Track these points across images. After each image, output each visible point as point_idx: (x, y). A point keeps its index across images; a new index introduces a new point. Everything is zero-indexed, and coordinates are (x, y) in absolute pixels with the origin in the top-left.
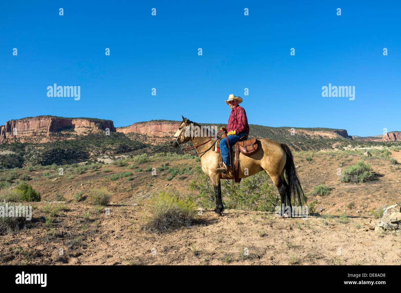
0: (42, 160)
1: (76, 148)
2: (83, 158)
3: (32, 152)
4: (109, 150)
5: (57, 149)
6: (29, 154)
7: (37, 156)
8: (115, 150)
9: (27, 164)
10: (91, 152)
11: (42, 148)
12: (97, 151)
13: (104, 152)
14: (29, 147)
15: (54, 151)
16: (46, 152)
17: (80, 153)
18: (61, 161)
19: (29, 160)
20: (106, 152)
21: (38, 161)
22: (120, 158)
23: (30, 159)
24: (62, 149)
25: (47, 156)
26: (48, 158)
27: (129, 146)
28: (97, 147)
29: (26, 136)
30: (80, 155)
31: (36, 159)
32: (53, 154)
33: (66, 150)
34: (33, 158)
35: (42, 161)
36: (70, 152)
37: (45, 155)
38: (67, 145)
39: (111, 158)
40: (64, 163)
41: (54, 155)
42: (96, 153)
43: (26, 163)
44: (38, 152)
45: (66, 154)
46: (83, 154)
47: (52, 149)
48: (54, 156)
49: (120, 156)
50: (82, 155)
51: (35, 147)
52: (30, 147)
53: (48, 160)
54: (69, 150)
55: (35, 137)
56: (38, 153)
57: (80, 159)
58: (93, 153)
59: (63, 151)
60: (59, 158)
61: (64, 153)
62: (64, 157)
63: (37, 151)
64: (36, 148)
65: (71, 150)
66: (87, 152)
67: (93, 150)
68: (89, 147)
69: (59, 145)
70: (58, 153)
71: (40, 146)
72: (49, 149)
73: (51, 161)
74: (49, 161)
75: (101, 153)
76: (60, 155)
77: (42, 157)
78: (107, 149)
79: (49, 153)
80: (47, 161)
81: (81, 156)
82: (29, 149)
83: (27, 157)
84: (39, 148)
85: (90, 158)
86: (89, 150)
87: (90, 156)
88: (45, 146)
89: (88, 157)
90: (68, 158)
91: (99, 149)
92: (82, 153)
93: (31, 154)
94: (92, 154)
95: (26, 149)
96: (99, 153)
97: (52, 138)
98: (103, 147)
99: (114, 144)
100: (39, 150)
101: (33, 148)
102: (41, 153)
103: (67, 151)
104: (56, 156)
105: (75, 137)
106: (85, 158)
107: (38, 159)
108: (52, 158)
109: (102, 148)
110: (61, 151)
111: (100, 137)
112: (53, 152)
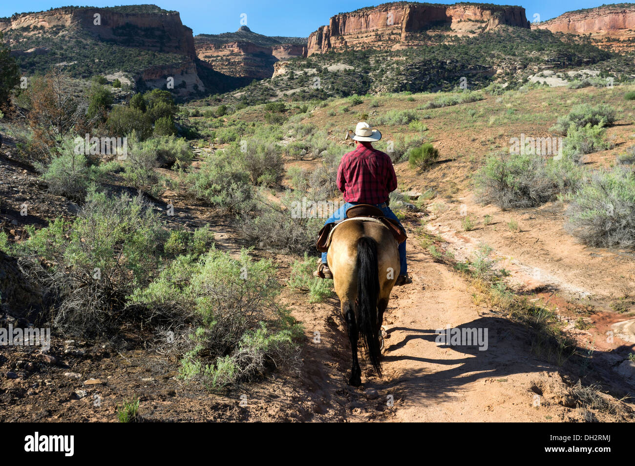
0: (405, 81)
1: (466, 58)
2: (481, 79)
3: (384, 66)
4: (535, 62)
5: (430, 61)
6: (378, 70)
7: (394, 73)
8: (548, 61)
9: (377, 90)
10: (498, 66)
11: (401, 58)
12: (511, 64)
13: (525, 67)
14: (376, 56)
15: (425, 63)
16: (412, 65)
17: (475, 69)
18: (440, 83)
19: (381, 81)
20: (529, 66)
21: (399, 83)
22: (581, 76)
23: (383, 79)
24: (440, 59)
25: (413, 74)
26: (416, 78)
27: (577, 53)
28: (509, 57)
29: (363, 42)
30: (474, 72)
31: (393, 79)
32: (425, 70)
33: (448, 62)
34: (387, 77)
35: (406, 83)
36: (457, 66)
37: (410, 71)
38: (447, 52)
39: (559, 77)
40: (446, 88)
41: (427, 72)
42: (509, 68)
43: (375, 88)
44: (395, 65)
45: (450, 71)
46: (481, 71)
47: (422, 59)
48: (426, 75)
49: (579, 72)
50: (480, 73)
51: (387, 56)
52: (379, 57)
53: (417, 82)
54: (453, 61)
55: (380, 43)
56: (397, 68)
57: (476, 80)
58: (503, 68)
59: (443, 63)
60: (436, 78)
61: (445, 68)
62: (446, 75)
63: (393, 64)
64: (389, 58)
65: (457, 61)
66: (490, 68)
67: (501, 62)
68: (493, 56)
69: (433, 52)
70: (433, 68)
71: (397, 56)
72: (416, 60)
73: (421, 84)
74: (419, 84)
75: (519, 69)
76: (438, 72)
77: (404, 75)
78: (531, 60)
79: (417, 68)
80: (414, 83)
81: (478, 76)
82: (377, 62)
83: (375, 76)
84: (395, 59)
85: (496, 79)
86: (493, 63)
87: (496, 76)
88: (407, 56)
89: (491, 77)
90: (453, 78)
91: (515, 61)
92: (480, 68)
93: (382, 70)
94: (499, 71)
95: (372, 61)
96: (515, 69)
97: (410, 44)
98: (521, 56)
99: (544, 50)
100: (397, 63)
101: (384, 59)
102: (402, 68)
103: (450, 63)
104: (430, 73)
105: (453, 41)
106: (486, 78)
107: (397, 79)
108: (424, 78)
109: (519, 58)
110: (439, 64)
111: (503, 40)
112: (425, 65)
